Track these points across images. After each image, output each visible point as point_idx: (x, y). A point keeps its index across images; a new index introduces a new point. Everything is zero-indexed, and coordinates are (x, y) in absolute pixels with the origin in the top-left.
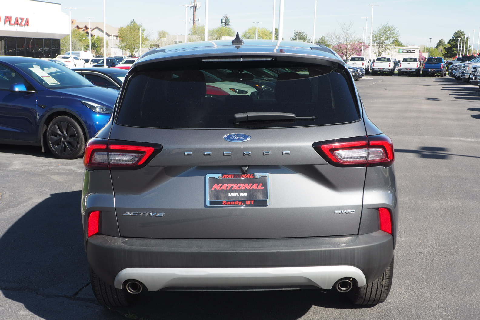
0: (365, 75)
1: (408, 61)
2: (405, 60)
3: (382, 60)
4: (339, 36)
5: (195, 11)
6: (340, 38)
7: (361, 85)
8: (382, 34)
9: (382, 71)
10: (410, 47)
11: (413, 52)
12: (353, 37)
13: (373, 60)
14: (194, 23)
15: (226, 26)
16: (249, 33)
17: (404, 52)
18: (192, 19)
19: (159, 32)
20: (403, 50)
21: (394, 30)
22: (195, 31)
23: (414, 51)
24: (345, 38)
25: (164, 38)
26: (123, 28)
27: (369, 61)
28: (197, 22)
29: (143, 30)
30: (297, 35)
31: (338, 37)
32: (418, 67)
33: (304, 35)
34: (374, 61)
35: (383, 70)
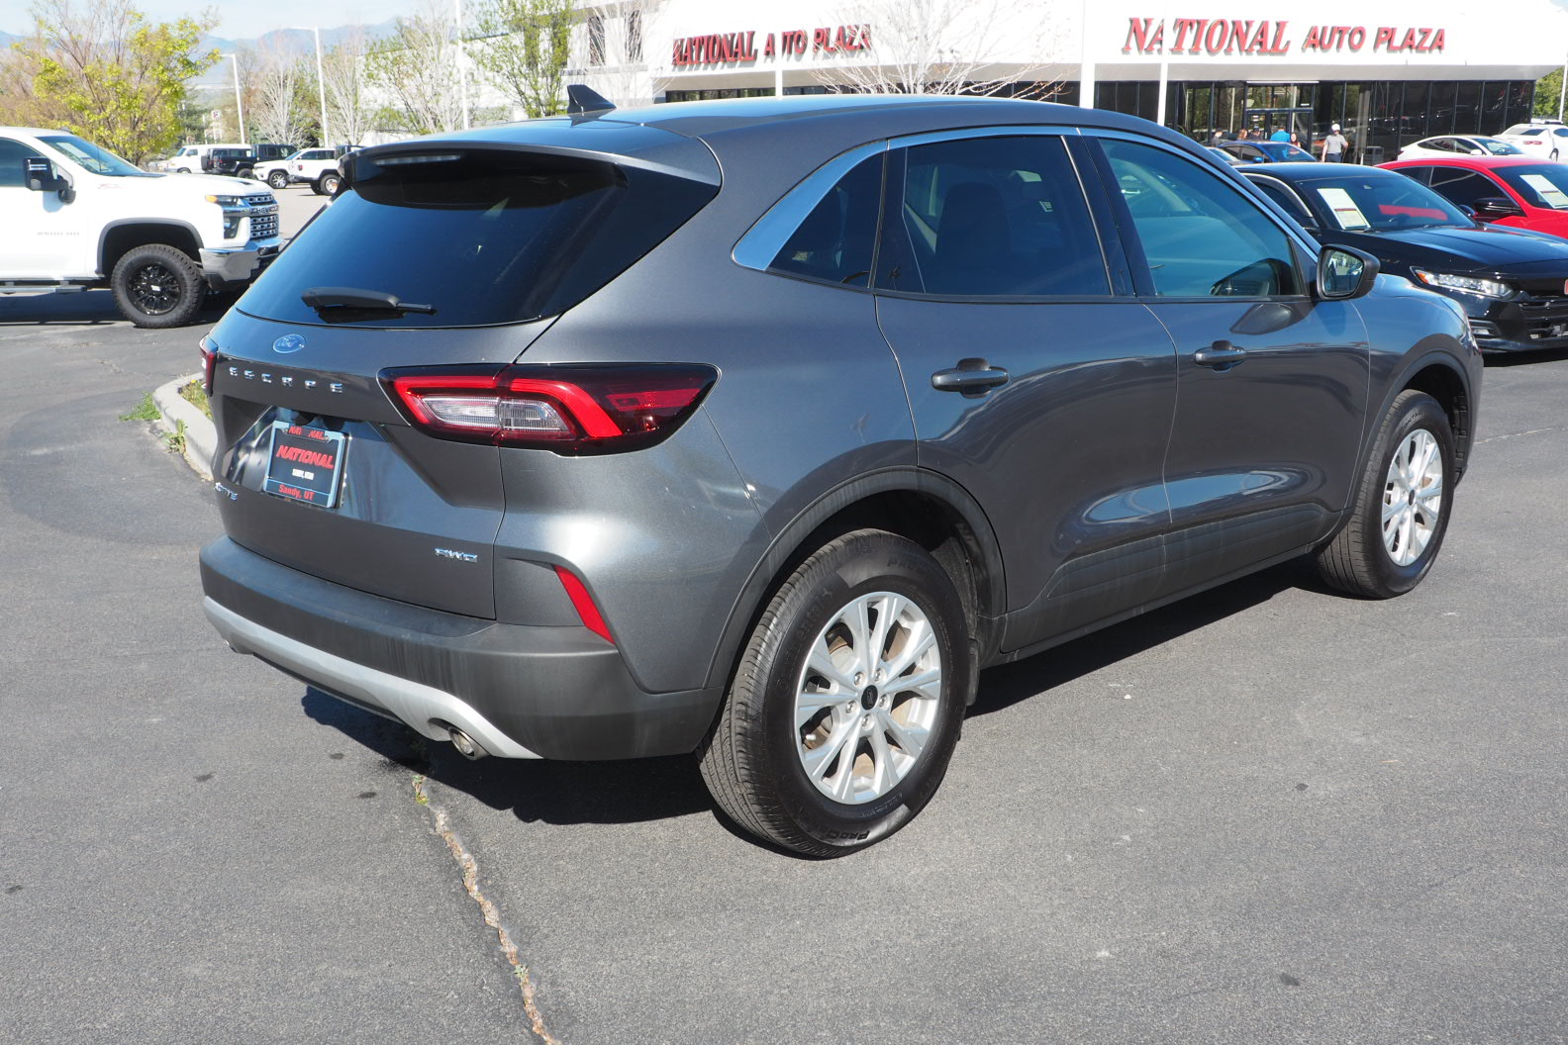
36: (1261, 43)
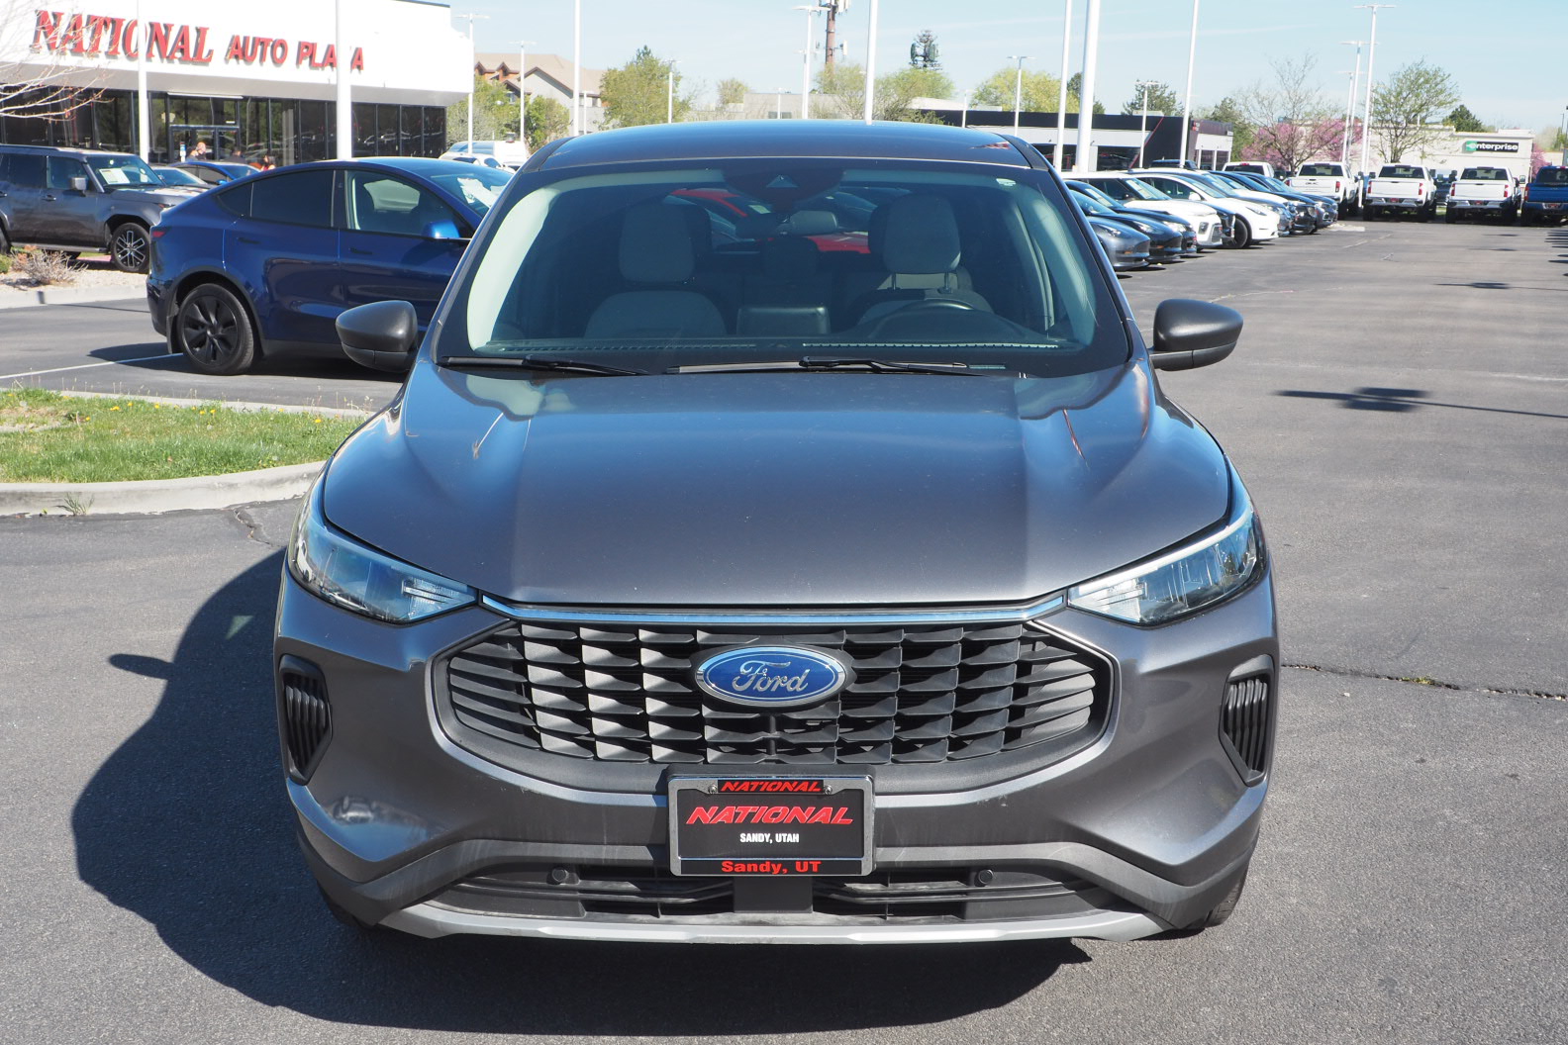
0: (1339, 219)
1: (1478, 179)
2: (1469, 174)
3: (1397, 173)
4: (1271, 99)
5: (833, 19)
6: (1274, 107)
7: (1321, 246)
8: (1404, 94)
9: (1397, 207)
10: (1502, 133)
11: (1512, 151)
12: (1314, 101)
13: (1371, 173)
14: (827, 57)
15: (925, 66)
16: (996, 88)
17: (1482, 150)
18: (823, 44)
19: (721, 84)
20: (1481, 143)
21: (1442, 80)
22: (831, 82)
23: (1514, 147)
24: (1290, 106)
25: (739, 104)
26: (615, 71)
27: (1359, 177)
28: (837, 54)
29: (677, 79)
30: (1143, 93)
31: (1266, 103)
32: (1509, 195)
33: (1165, 95)
34: (1374, 177)
35: (1398, 204)
36: (182, 50)
